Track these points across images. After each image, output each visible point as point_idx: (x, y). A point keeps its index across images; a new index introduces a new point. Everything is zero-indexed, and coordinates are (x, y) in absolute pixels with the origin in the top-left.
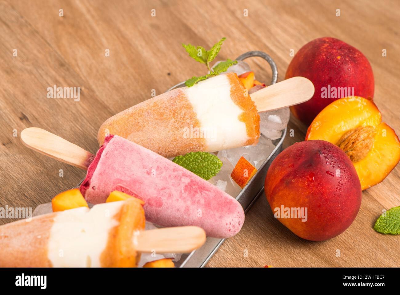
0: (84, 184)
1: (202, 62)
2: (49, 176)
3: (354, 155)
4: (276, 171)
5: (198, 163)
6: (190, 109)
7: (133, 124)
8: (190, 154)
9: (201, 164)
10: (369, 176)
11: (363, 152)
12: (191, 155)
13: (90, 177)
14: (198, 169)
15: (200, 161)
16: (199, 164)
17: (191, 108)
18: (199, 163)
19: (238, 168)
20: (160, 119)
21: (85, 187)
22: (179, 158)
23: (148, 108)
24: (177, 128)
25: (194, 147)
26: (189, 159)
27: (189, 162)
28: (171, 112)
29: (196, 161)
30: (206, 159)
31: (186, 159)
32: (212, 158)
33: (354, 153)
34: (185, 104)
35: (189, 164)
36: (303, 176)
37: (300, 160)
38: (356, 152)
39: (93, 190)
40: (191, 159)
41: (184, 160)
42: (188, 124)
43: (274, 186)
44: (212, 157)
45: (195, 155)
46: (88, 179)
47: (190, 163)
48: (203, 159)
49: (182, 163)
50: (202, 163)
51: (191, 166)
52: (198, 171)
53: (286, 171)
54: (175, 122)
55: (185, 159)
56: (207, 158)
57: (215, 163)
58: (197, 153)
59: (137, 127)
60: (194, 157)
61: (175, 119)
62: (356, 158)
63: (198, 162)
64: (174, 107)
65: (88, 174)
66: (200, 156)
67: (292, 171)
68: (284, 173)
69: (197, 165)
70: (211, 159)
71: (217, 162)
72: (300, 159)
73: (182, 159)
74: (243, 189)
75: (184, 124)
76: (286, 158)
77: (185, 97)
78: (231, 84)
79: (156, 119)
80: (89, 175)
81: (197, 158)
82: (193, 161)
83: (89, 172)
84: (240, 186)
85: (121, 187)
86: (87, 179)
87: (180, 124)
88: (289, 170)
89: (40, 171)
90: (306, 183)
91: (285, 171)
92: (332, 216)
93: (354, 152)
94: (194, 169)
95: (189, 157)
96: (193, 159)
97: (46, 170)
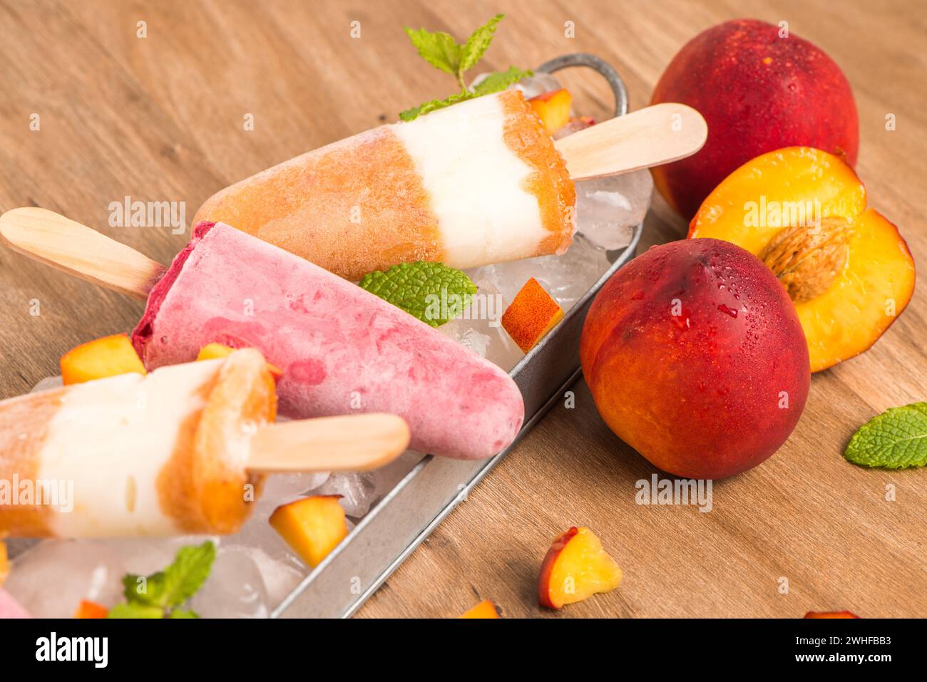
0: (141, 329)
1: (448, 70)
2: (81, 335)
3: (799, 283)
4: (604, 310)
5: (419, 288)
6: (407, 167)
7: (273, 201)
8: (400, 266)
9: (426, 289)
10: (836, 337)
11: (819, 275)
12: (403, 270)
13: (152, 315)
14: (419, 301)
15: (422, 283)
16: (420, 290)
17: (410, 166)
18: (421, 288)
19: (519, 305)
20: (336, 189)
21: (142, 338)
22: (372, 278)
23: (309, 168)
24: (374, 208)
25: (416, 252)
26: (398, 277)
27: (396, 286)
28: (362, 173)
29: (413, 282)
30: (437, 277)
31: (390, 279)
32: (451, 276)
33: (797, 279)
34: (396, 157)
35: (397, 289)
36: (664, 318)
37: (659, 282)
38: (802, 274)
39: (160, 344)
40: (403, 277)
41: (386, 282)
42: (403, 199)
43: (601, 344)
44: (451, 273)
45: (411, 269)
46: (149, 318)
47: (400, 288)
48: (431, 279)
49: (381, 288)
50: (428, 288)
51: (403, 294)
52: (419, 304)
53: (625, 309)
54: (370, 196)
55: (387, 278)
56: (439, 275)
57: (459, 288)
58: (417, 265)
59: (282, 208)
60: (408, 273)
61: (371, 189)
62: (802, 289)
63: (418, 285)
64: (369, 165)
65: (149, 306)
66: (424, 271)
67: (638, 307)
68: (623, 313)
69: (417, 292)
70: (449, 278)
71: (463, 285)
72: (658, 278)
73: (379, 279)
74: (526, 353)
75: (392, 200)
76: (626, 281)
77: (397, 143)
78: (507, 113)
79: (328, 190)
80: (151, 309)
81: (415, 275)
82: (406, 282)
83: (152, 302)
84: (521, 347)
85: (228, 337)
86: (146, 318)
87: (383, 199)
88: (634, 305)
89: (63, 324)
90: (671, 333)
91: (622, 310)
92: (732, 414)
93: (798, 275)
94: (410, 300)
95: (397, 275)
96: (406, 277)
97: (74, 322)
